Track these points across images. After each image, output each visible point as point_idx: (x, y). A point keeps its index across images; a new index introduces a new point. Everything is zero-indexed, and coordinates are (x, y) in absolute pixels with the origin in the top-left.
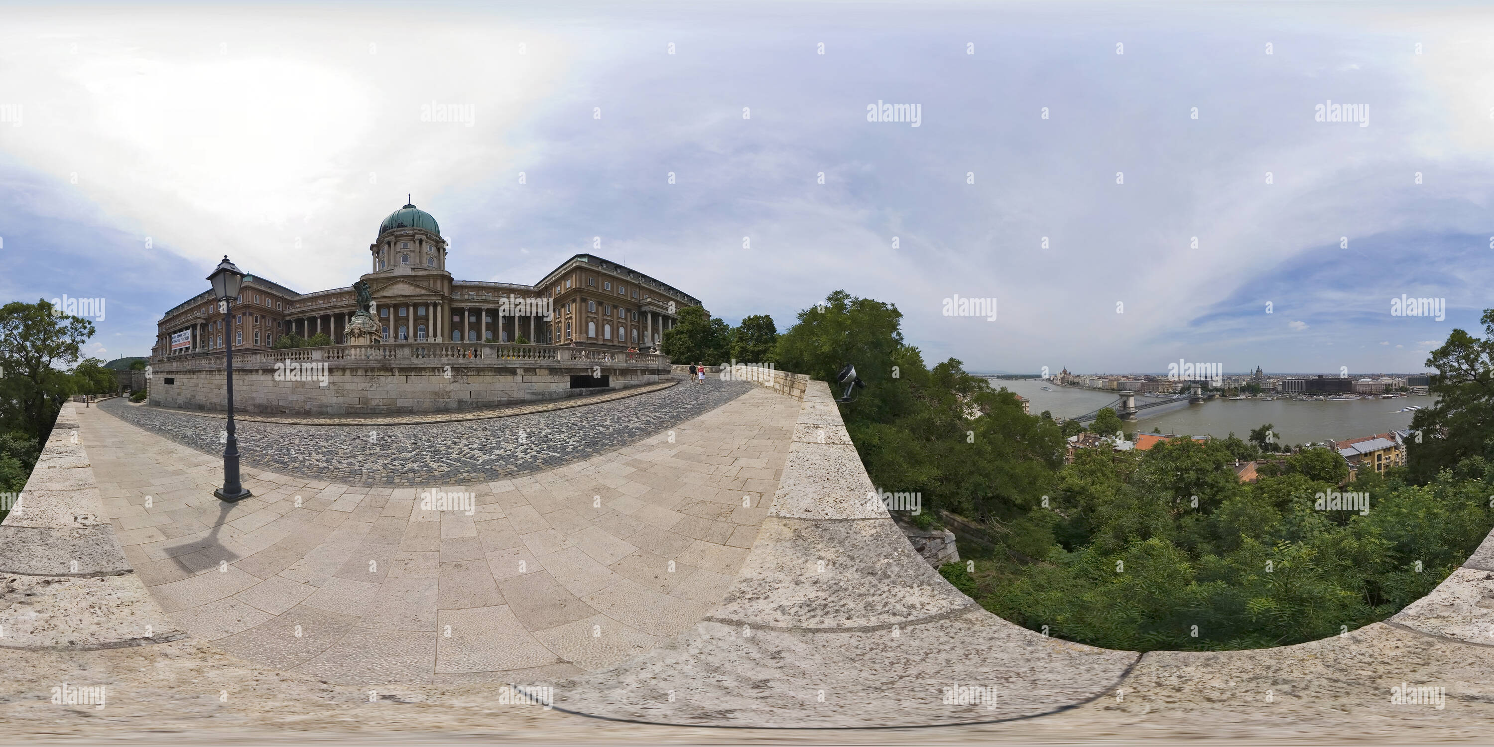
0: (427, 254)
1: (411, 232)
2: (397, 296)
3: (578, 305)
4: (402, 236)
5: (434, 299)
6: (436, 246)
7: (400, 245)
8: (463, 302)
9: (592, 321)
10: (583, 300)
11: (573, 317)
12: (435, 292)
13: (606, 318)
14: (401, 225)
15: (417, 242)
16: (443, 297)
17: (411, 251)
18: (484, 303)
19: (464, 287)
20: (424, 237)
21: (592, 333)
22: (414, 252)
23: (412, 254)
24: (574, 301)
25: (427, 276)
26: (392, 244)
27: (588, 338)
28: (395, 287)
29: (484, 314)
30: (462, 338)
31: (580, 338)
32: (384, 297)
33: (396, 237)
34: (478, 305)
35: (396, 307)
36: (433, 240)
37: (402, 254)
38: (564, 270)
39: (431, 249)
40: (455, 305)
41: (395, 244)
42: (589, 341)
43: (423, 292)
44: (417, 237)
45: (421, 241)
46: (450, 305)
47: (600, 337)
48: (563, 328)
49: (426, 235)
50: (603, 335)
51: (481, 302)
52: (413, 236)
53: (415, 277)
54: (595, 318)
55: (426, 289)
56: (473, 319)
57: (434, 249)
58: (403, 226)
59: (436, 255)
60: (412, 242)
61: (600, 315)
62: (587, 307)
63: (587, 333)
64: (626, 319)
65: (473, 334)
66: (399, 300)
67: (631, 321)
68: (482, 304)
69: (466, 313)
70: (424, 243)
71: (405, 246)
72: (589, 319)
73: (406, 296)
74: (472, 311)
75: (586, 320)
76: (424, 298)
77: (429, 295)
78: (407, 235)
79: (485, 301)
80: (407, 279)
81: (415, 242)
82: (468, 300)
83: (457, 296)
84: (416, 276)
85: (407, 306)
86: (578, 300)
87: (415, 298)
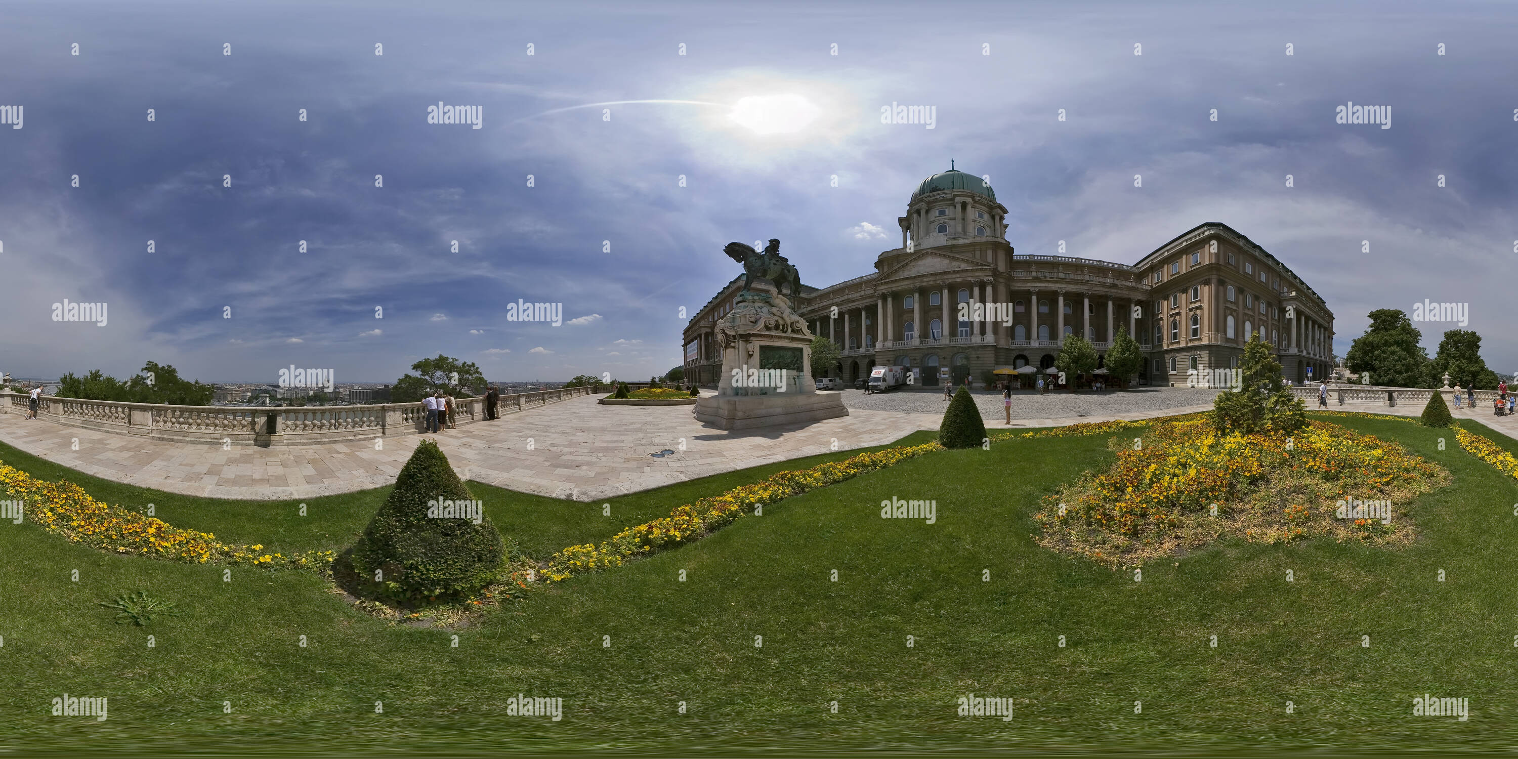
0: (974, 221)
1: (949, 196)
2: (923, 276)
3: (1213, 287)
4: (936, 201)
5: (981, 276)
6: (990, 213)
7: (935, 213)
8: (1028, 281)
9: (1231, 314)
10: (1221, 283)
11: (1205, 306)
12: (982, 265)
13: (1247, 311)
14: (935, 189)
15: (959, 207)
16: (995, 273)
17: (951, 219)
18: (1061, 283)
19: (1029, 263)
20: (969, 200)
21: (1231, 334)
22: (954, 219)
23: (952, 222)
24: (1207, 282)
25: (971, 245)
26: (923, 212)
27: (1228, 340)
28: (920, 263)
29: (1061, 299)
30: (1028, 337)
31: (1216, 339)
32: (904, 279)
33: (928, 203)
34: (1051, 286)
35: (923, 292)
36: (984, 205)
37: (937, 223)
38: (1186, 241)
39: (981, 216)
40: (1017, 286)
41: (927, 212)
42: (1229, 345)
43: (964, 266)
44: (957, 199)
45: (964, 206)
46: (1008, 286)
47: (1241, 339)
48: (1183, 323)
49: (973, 197)
50: (1244, 336)
51: (1056, 282)
52: (953, 199)
53: (951, 248)
54: (1235, 310)
55: (967, 261)
56: (1045, 309)
57: (986, 216)
58: (940, 190)
59: (990, 222)
60: (952, 208)
61: (1241, 307)
62: (1225, 294)
63: (1225, 332)
64: (1267, 315)
65: (1045, 330)
66: (926, 282)
67: (1272, 319)
68: (1058, 285)
69: (1034, 298)
70: (969, 207)
71: (942, 213)
72: (1228, 311)
73: (936, 274)
74: (1041, 295)
75: (1225, 312)
76: (965, 274)
77: (972, 270)
78: (944, 199)
79: (1062, 280)
80: (938, 251)
81: (955, 207)
82: (1036, 279)
83: (1020, 274)
84: (954, 246)
85: (940, 289)
86: (1214, 281)
87: (950, 276)
